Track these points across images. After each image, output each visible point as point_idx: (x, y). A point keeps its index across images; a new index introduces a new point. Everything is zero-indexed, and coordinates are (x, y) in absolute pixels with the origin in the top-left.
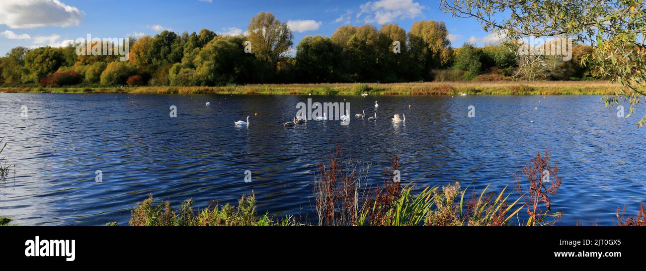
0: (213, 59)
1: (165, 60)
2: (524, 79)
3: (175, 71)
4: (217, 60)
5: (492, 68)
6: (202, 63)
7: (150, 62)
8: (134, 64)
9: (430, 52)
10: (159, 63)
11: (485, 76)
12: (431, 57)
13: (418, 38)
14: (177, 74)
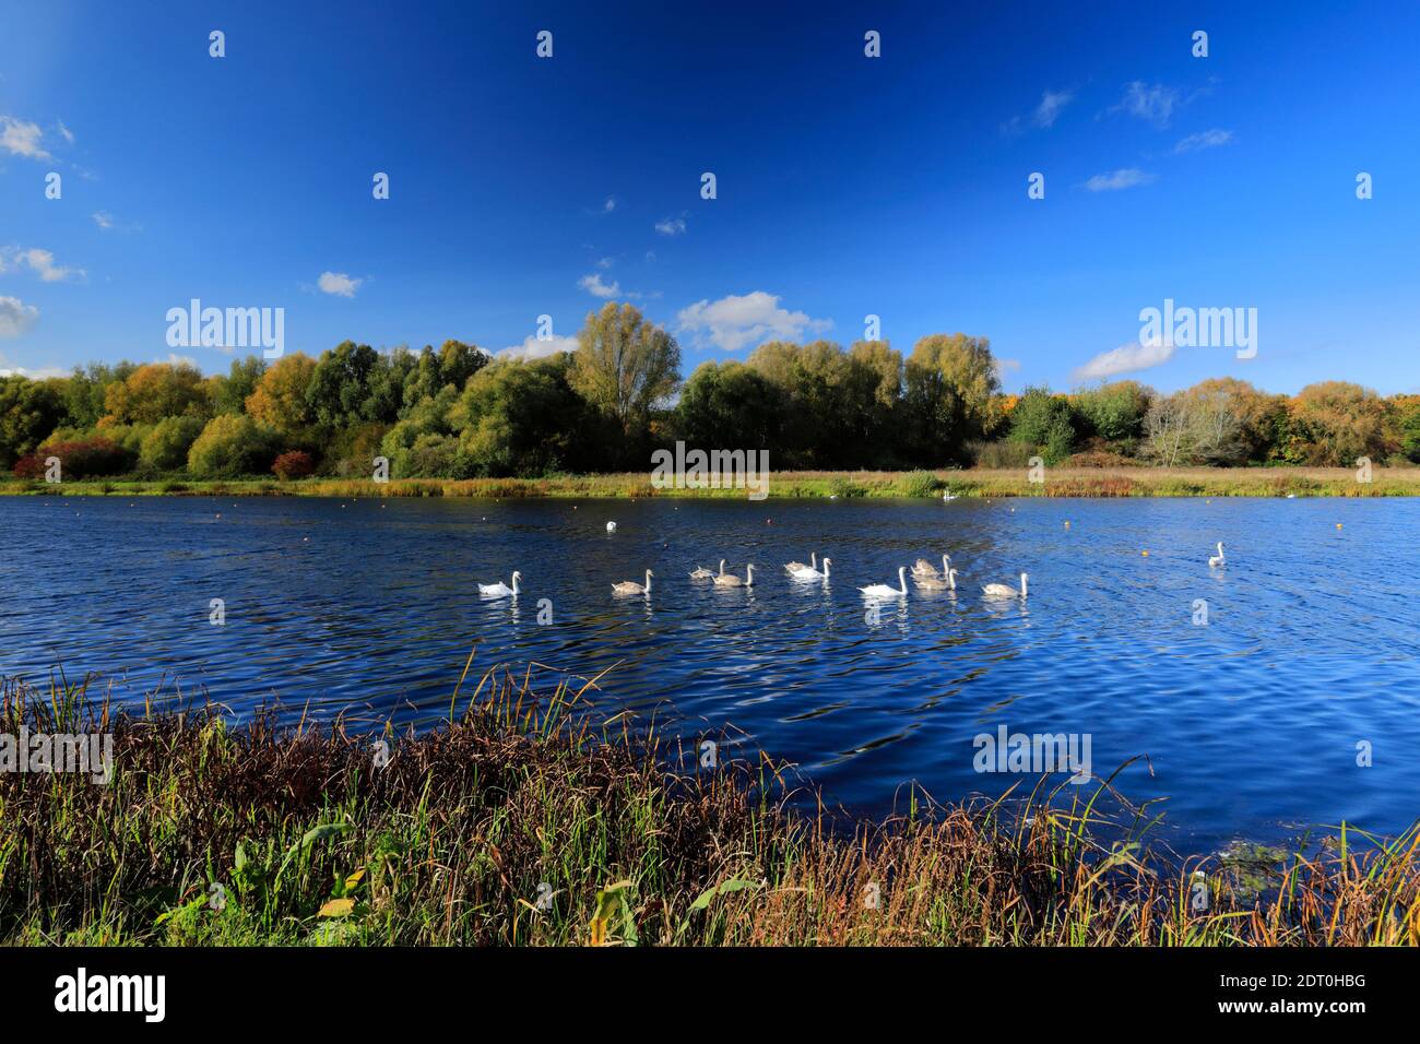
0: (503, 411)
1: (352, 415)
2: (1160, 464)
3: (403, 442)
4: (511, 414)
5: (1091, 439)
6: (476, 423)
7: (311, 418)
8: (272, 423)
9: (959, 402)
10: (337, 421)
11: (1083, 456)
12: (963, 415)
13: (928, 373)
14: (409, 446)
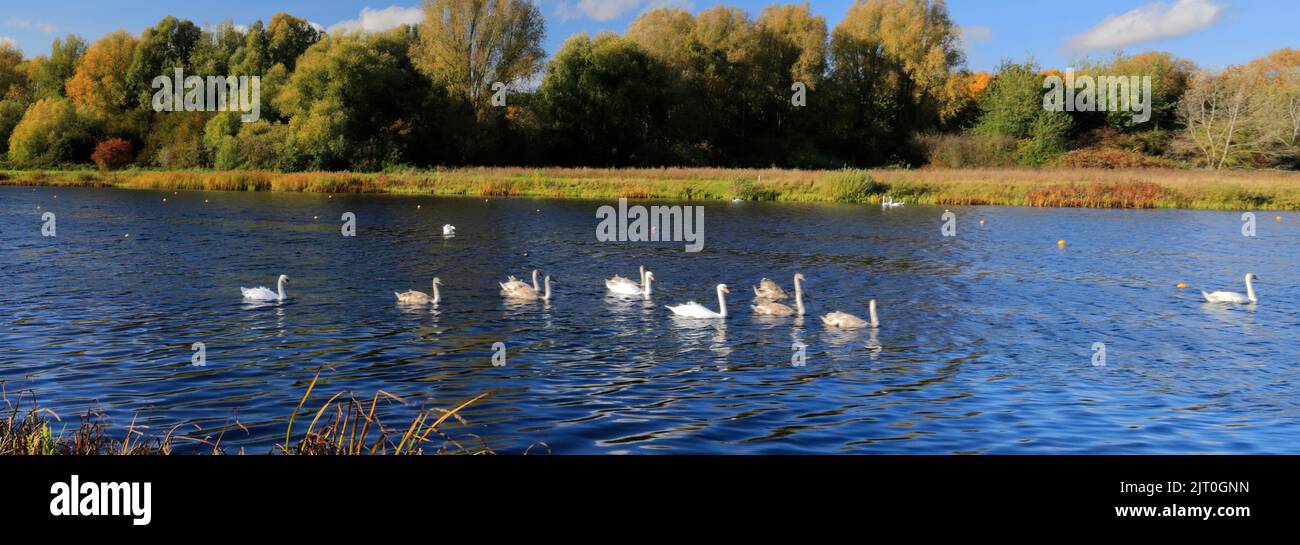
0: (337, 94)
3: (228, 129)
4: (347, 98)
6: (307, 108)
7: (132, 102)
8: (92, 108)
9: (906, 82)
11: (1084, 153)
12: (912, 98)
13: (864, 45)
14: (234, 134)
